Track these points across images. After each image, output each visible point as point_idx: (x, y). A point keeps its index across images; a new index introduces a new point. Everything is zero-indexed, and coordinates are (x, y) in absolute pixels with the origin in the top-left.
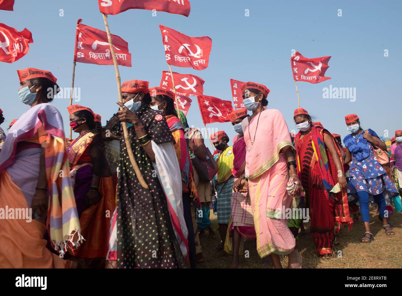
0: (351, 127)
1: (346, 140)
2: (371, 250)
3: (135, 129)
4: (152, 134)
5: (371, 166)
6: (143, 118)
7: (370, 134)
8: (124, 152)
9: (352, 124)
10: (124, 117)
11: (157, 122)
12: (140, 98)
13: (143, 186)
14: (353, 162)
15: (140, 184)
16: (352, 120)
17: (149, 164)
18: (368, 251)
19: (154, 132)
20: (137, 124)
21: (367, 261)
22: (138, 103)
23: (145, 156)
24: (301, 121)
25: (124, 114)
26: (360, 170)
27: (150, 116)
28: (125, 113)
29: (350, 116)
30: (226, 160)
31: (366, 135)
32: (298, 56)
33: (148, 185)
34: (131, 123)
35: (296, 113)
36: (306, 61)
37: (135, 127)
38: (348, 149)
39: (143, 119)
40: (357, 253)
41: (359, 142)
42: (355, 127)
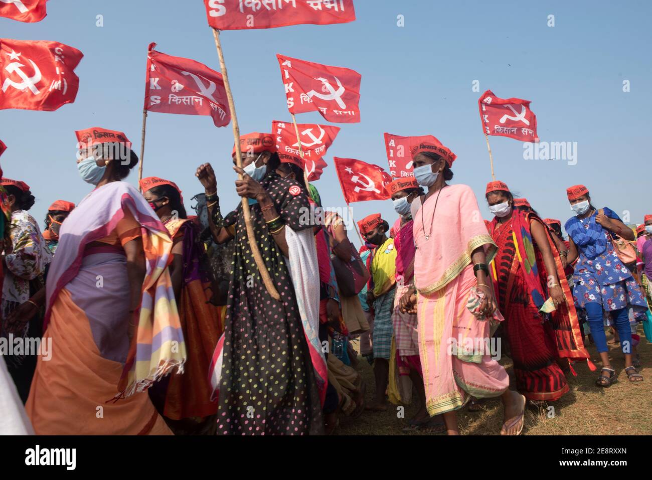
0: (576, 206)
1: (570, 226)
2: (605, 407)
3: (262, 208)
4: (286, 215)
5: (608, 265)
6: (270, 191)
7: (606, 217)
8: (242, 244)
9: (577, 201)
10: (245, 191)
11: (292, 197)
12: (265, 160)
13: (273, 296)
14: (581, 260)
15: (268, 293)
16: (577, 194)
17: (281, 263)
18: (599, 408)
19: (290, 212)
20: (264, 200)
21: (599, 423)
22: (262, 168)
23: (275, 251)
24: (497, 201)
25: (245, 186)
26: (592, 272)
27: (281, 188)
28: (246, 184)
29: (575, 188)
30: (385, 259)
31: (601, 217)
32: (489, 97)
33: (279, 294)
34: (255, 198)
35: (489, 188)
36: (502, 104)
37: (262, 204)
38: (573, 240)
39: (271, 193)
40: (582, 411)
41: (589, 228)
42: (583, 205)
